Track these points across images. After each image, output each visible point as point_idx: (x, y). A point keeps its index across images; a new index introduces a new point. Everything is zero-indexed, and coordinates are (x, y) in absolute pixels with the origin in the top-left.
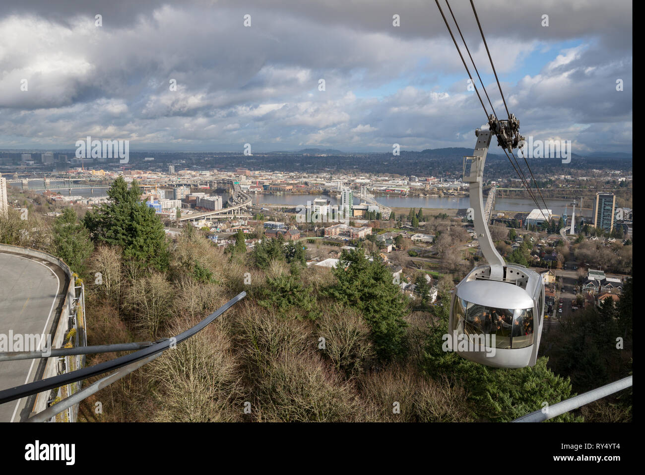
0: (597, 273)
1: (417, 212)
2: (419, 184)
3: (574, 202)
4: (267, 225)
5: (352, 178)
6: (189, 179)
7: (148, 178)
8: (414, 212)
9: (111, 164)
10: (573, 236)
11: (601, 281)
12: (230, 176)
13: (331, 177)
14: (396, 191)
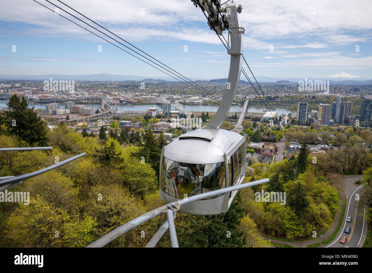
0: (294, 144)
1: (205, 114)
2: (208, 99)
3: (287, 107)
4: (122, 122)
5: (171, 96)
6: (75, 97)
7: (48, 97)
8: (204, 114)
9: (23, 88)
10: (286, 125)
11: (296, 148)
12: (100, 95)
13: (159, 95)
14: (195, 103)
